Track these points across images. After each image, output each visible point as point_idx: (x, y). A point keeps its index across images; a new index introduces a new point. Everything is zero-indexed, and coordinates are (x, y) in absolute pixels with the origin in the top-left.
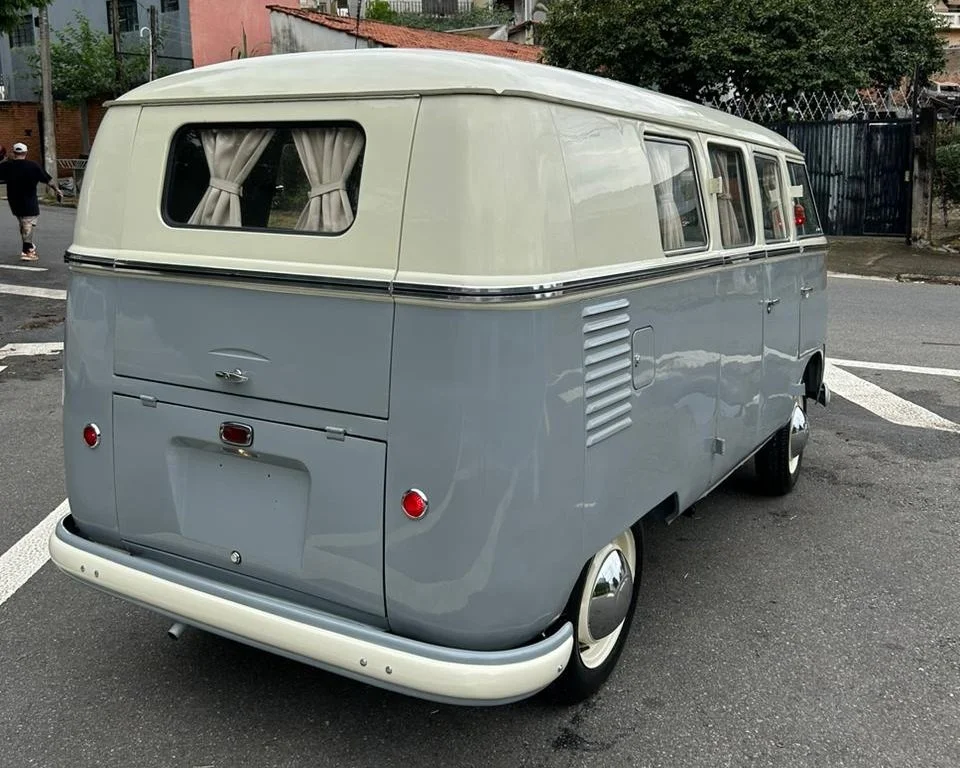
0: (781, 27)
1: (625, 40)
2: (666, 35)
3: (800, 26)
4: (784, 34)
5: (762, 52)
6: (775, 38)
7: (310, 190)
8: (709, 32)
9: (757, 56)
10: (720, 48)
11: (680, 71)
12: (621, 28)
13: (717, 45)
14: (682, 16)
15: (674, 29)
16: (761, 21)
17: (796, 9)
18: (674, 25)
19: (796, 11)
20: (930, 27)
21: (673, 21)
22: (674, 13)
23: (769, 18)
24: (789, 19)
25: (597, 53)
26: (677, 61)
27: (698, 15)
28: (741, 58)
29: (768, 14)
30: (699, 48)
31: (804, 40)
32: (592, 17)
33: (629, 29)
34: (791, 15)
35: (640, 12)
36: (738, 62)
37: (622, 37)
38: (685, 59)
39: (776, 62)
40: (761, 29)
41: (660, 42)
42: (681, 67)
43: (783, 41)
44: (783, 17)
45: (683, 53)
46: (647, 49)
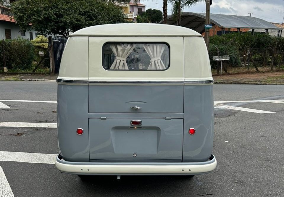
0: (88, 14)
1: (43, 15)
2: (56, 14)
3: (93, 14)
4: (89, 16)
5: (84, 21)
6: (87, 17)
7: (151, 59)
8: (68, 15)
9: (82, 22)
10: (72, 19)
11: (61, 25)
12: (41, 11)
13: (71, 18)
14: (59, 9)
15: (57, 13)
16: (82, 12)
17: (91, 9)
18: (57, 12)
19: (91, 10)
20: (123, 17)
21: (57, 10)
22: (57, 8)
23: (84, 12)
24: (90, 12)
25: (34, 19)
26: (60, 22)
27: (64, 9)
28: (78, 22)
29: (84, 10)
30: (66, 19)
31: (95, 18)
32: (32, 7)
33: (44, 12)
34: (90, 11)
35: (46, 7)
36: (78, 24)
37: (42, 14)
38: (61, 22)
39: (88, 24)
40: (82, 15)
41: (54, 16)
42: (61, 24)
43: (89, 18)
44: (88, 12)
45: (61, 20)
46: (50, 18)
